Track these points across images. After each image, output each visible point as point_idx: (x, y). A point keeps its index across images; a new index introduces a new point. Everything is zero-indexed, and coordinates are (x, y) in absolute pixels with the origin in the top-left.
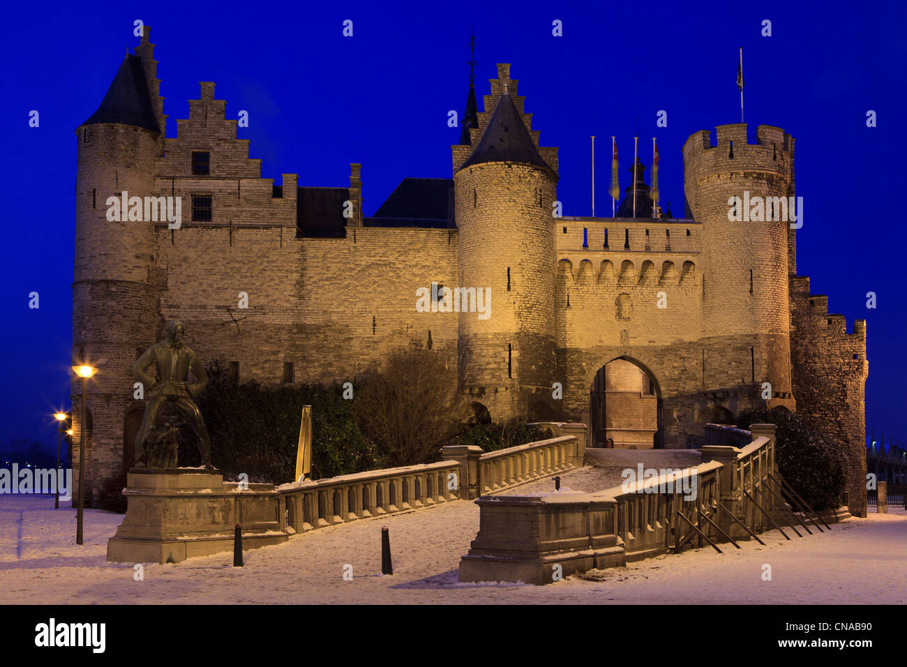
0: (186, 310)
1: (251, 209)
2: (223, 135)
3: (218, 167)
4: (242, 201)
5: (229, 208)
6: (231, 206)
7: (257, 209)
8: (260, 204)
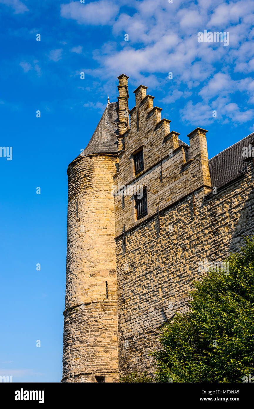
0: (136, 320)
1: (170, 186)
2: (149, 126)
3: (148, 158)
4: (164, 180)
5: (156, 195)
6: (157, 192)
7: (175, 183)
8: (176, 177)
